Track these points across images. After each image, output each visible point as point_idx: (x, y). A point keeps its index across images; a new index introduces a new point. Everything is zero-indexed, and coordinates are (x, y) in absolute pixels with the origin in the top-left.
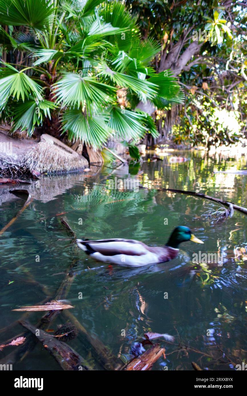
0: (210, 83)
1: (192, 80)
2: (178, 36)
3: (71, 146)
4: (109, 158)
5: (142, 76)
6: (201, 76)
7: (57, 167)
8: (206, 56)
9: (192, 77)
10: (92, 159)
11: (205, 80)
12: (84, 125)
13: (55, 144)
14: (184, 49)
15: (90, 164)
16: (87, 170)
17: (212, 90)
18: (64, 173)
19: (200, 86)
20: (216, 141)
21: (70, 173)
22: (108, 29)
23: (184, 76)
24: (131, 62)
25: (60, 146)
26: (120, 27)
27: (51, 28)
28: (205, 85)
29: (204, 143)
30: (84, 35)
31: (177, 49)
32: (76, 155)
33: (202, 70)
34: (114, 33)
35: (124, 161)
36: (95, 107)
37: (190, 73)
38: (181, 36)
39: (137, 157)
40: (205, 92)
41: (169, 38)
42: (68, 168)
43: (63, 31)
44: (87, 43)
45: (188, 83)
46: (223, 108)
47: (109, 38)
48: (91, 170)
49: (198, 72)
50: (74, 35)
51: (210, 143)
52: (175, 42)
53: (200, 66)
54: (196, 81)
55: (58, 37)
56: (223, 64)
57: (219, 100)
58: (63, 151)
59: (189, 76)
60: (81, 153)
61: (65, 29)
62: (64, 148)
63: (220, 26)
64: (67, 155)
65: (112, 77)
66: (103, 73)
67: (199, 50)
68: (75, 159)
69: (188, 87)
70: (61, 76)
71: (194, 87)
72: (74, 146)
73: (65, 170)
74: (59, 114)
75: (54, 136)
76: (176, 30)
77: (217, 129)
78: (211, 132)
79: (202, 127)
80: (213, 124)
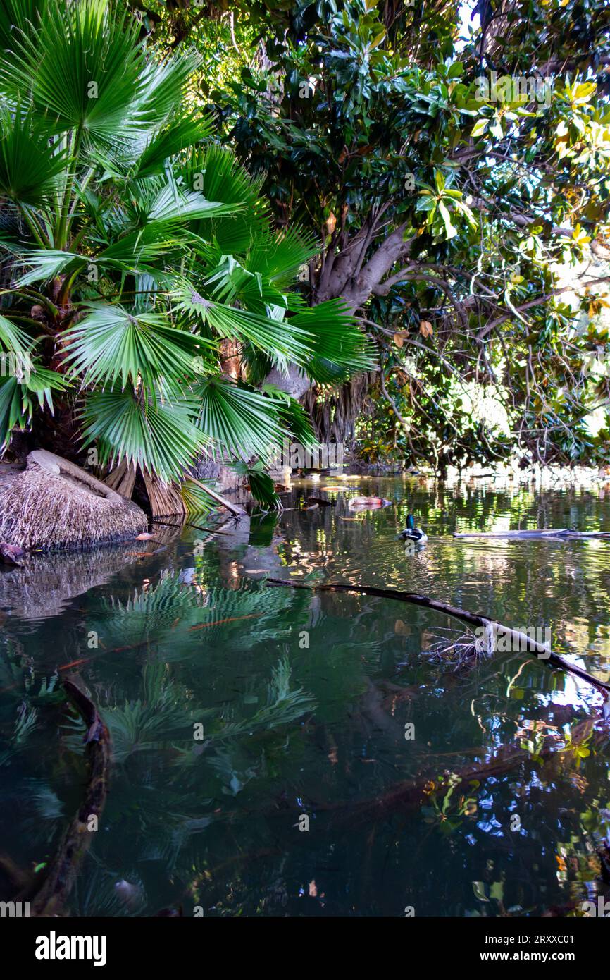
0: (438, 322)
1: (395, 315)
2: (360, 219)
3: (103, 476)
4: (200, 504)
5: (277, 313)
6: (415, 305)
7: (65, 531)
8: (424, 261)
9: (394, 309)
10: (158, 507)
11: (425, 316)
12: (137, 428)
13: (64, 473)
14: (373, 248)
15: (151, 520)
16: (144, 536)
17: (444, 336)
18: (84, 547)
19: (415, 329)
20: (459, 454)
21: (100, 547)
22: (196, 205)
23: (377, 308)
24: (249, 280)
25: (77, 479)
26: (225, 202)
27: (59, 201)
28: (427, 328)
29: (431, 461)
30: (140, 219)
31: (359, 247)
32: (115, 499)
33: (417, 294)
34: (210, 215)
35: (238, 509)
36: (163, 386)
37: (391, 298)
38: (366, 218)
39: (271, 501)
40: (427, 341)
41: (339, 224)
42: (96, 533)
43: (89, 209)
44: (147, 240)
45: (386, 323)
46: (469, 379)
47: (197, 225)
48: (156, 536)
49: (408, 297)
50: (115, 217)
51: (445, 461)
52: (353, 232)
53: (412, 283)
54: (406, 318)
55: (76, 222)
56: (463, 280)
57: (459, 360)
58: (84, 492)
59: (389, 307)
60: (128, 494)
61: (94, 202)
62: (86, 484)
63: (448, 203)
64: (94, 502)
65: (205, 314)
66: (185, 305)
67: (408, 249)
68: (115, 511)
69: (387, 331)
70: (81, 313)
71: (401, 330)
72: (112, 478)
73: (87, 540)
74: (76, 400)
75: (60, 453)
76: (352, 207)
77: (459, 426)
78: (446, 432)
79: (424, 421)
80: (449, 415)
